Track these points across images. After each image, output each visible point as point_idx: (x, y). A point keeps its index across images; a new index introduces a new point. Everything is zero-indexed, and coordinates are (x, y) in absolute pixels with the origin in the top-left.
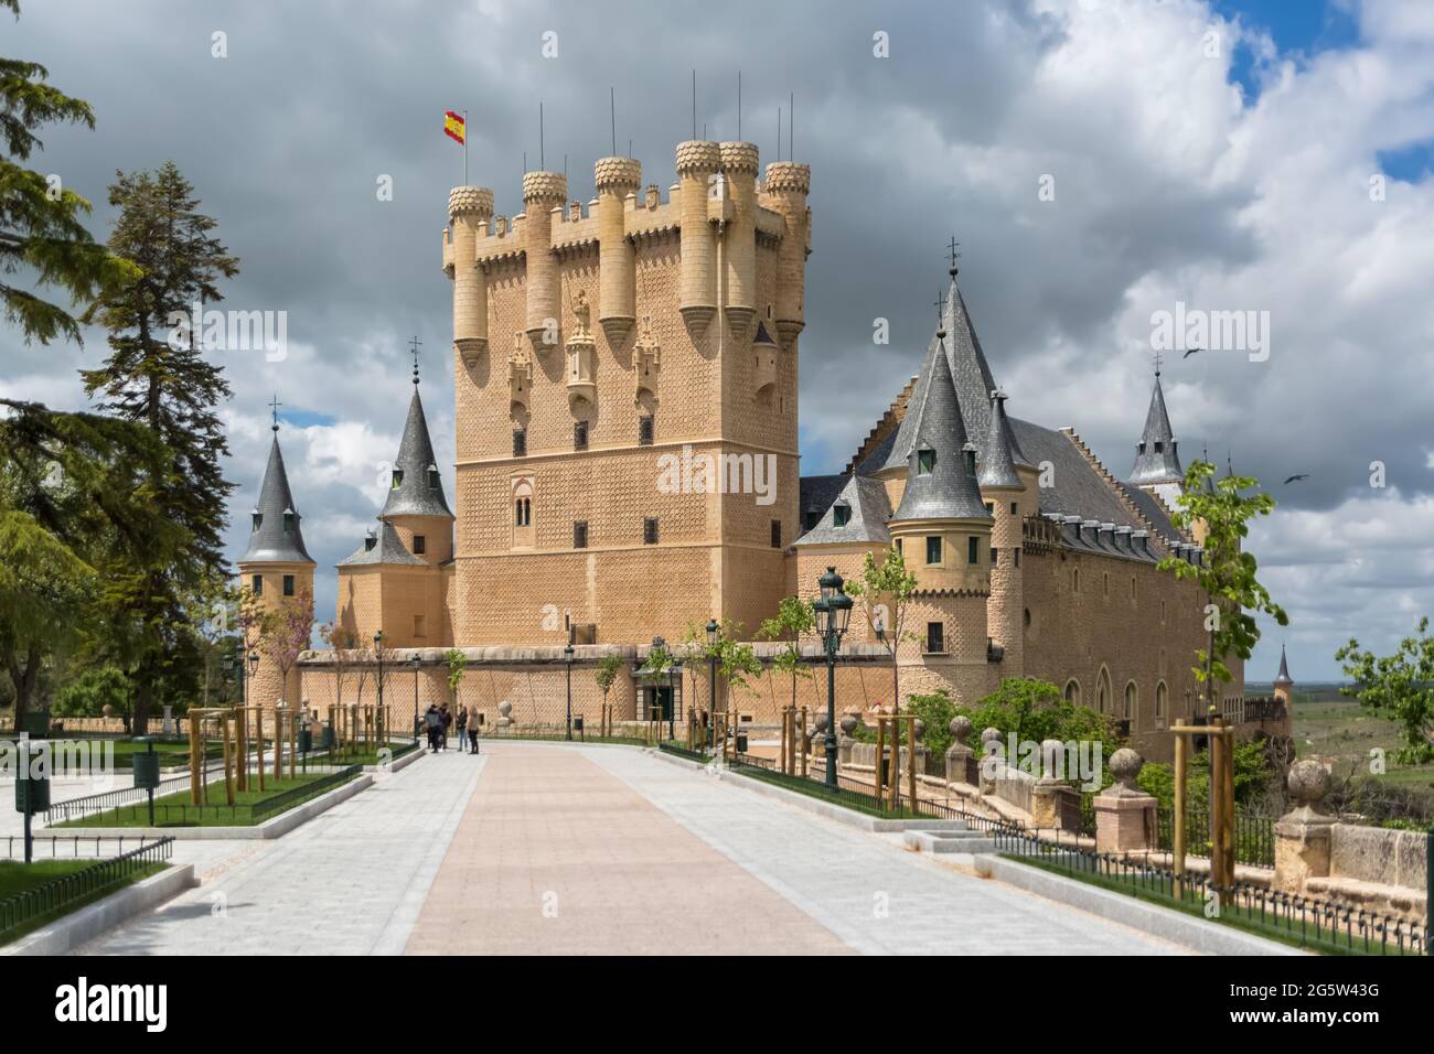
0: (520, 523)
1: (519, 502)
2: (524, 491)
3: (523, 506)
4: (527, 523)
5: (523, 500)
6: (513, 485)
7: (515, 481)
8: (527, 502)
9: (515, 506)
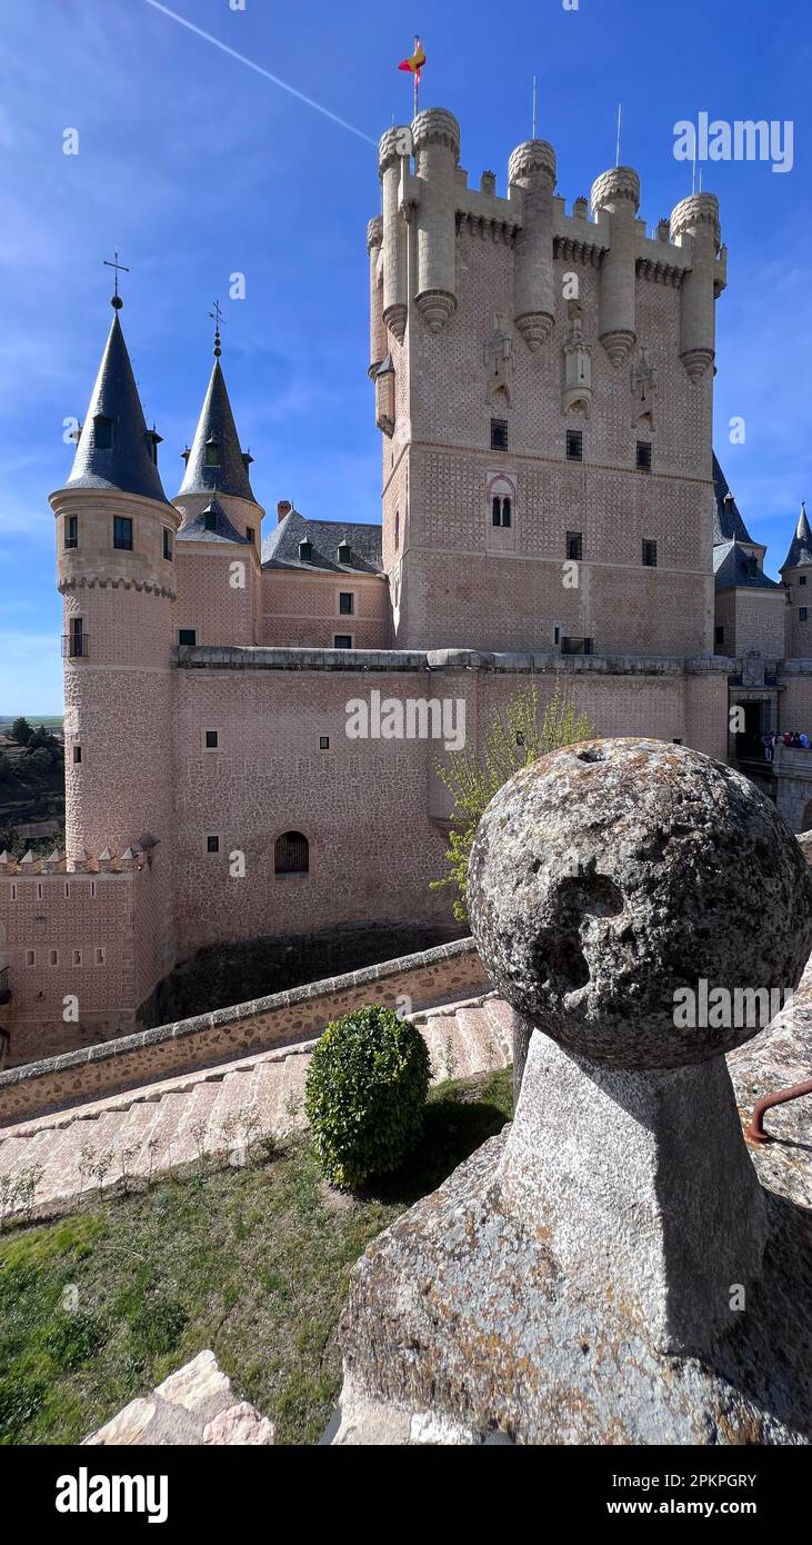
0: (496, 522)
1: (496, 501)
2: (503, 489)
3: (502, 507)
4: (507, 524)
5: (502, 498)
6: (489, 480)
7: (491, 476)
8: (507, 502)
9: (492, 504)
